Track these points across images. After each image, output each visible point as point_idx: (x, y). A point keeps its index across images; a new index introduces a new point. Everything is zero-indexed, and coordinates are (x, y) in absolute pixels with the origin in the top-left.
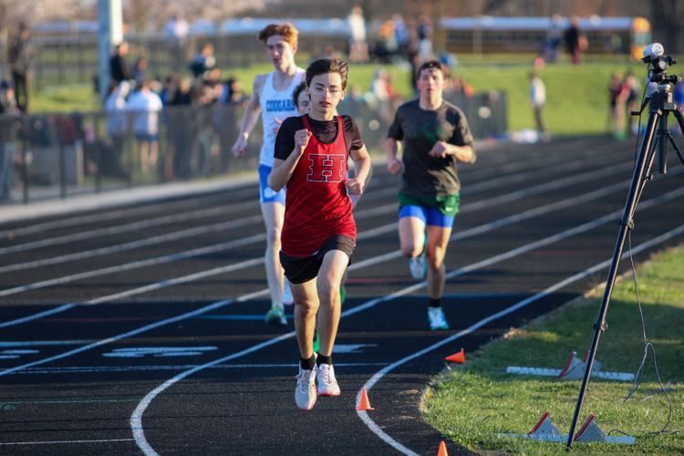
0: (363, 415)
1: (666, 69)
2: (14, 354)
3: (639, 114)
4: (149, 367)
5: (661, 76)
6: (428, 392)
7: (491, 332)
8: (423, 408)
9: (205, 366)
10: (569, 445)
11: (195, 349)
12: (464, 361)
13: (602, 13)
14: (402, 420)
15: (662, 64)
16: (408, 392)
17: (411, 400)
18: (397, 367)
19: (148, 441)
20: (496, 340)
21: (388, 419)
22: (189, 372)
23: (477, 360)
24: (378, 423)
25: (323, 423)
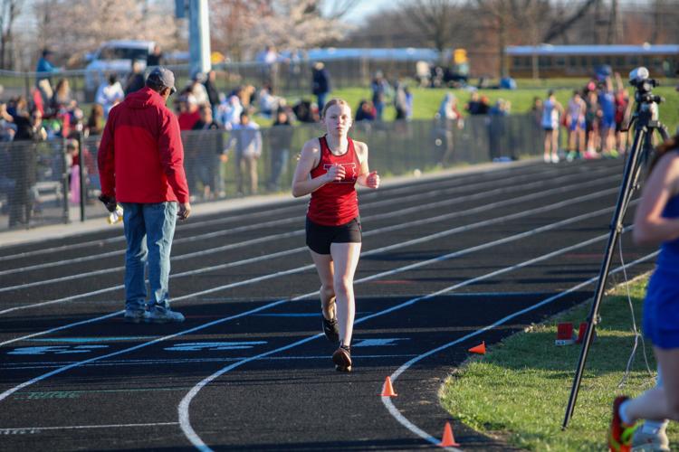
0: (386, 400)
1: (650, 90)
2: (86, 349)
4: (203, 360)
5: (646, 98)
6: (449, 380)
7: (513, 327)
8: (442, 394)
9: (254, 358)
10: (564, 425)
11: (247, 343)
12: (485, 352)
14: (420, 405)
15: (647, 86)
16: (431, 380)
17: (432, 387)
18: (424, 358)
20: (517, 334)
21: (408, 404)
22: (238, 364)
23: (497, 351)
24: (398, 407)
25: (350, 408)
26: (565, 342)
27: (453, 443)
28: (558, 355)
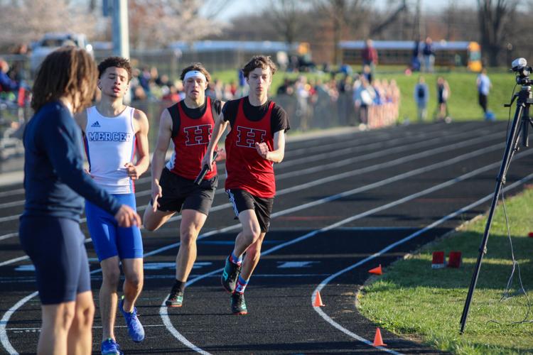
0: (318, 310)
1: (528, 76)
3: (509, 106)
4: (167, 276)
5: (525, 81)
6: (359, 294)
7: (396, 254)
8: (357, 305)
9: (205, 276)
10: (462, 330)
11: (197, 264)
12: (381, 273)
13: (448, 38)
14: (345, 313)
15: (525, 73)
16: (347, 294)
17: (349, 300)
18: (336, 278)
19: (174, 326)
20: (400, 260)
21: (335, 313)
22: (195, 280)
23: (390, 273)
24: (330, 315)
25: (292, 315)
26: (439, 266)
27: (382, 344)
28: (436, 276)
